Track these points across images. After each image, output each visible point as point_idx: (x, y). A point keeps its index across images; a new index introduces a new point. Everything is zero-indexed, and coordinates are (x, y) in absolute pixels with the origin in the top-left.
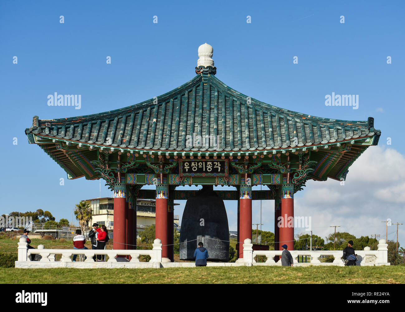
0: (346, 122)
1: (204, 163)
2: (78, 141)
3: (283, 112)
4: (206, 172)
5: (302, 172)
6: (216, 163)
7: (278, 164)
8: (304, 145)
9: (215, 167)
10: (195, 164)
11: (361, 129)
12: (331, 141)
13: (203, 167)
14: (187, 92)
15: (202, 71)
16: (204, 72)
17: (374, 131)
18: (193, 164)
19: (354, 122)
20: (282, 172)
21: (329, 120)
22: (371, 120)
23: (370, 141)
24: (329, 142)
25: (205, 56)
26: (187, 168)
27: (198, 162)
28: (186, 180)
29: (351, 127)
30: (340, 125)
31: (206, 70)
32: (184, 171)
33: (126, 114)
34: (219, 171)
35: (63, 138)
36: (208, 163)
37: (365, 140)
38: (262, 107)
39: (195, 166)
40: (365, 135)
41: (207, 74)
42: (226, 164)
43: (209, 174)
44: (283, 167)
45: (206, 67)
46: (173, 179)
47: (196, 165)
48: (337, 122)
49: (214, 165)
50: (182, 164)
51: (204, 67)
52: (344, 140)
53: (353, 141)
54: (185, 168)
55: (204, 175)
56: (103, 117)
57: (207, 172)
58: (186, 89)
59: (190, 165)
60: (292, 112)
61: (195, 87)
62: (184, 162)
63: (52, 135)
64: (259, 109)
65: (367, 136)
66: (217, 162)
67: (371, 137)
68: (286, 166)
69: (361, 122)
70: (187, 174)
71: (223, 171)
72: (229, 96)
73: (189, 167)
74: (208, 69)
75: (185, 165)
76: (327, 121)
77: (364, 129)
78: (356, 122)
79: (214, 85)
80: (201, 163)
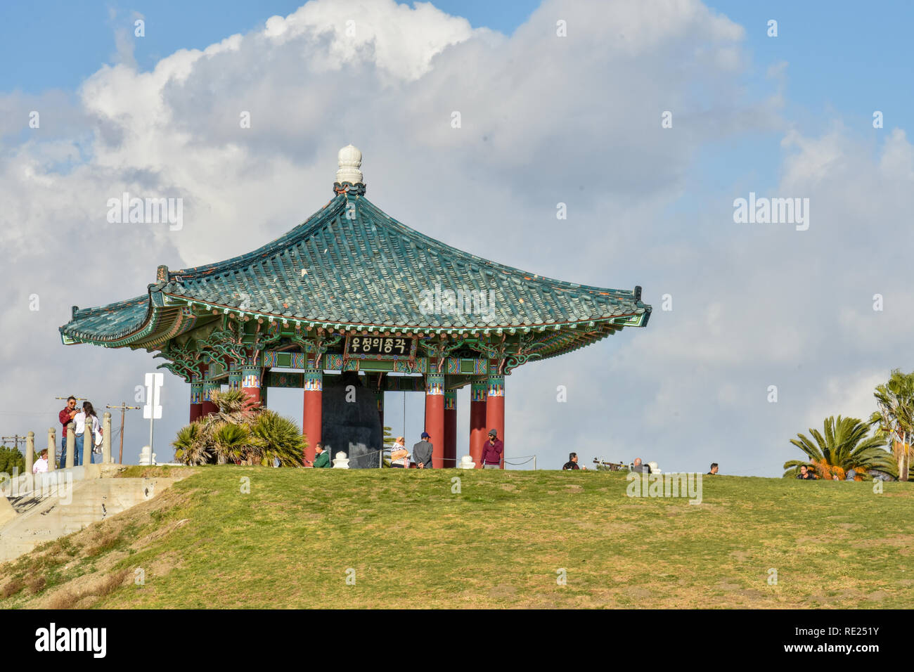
0: (598, 289)
1: (381, 340)
2: (225, 305)
3: (491, 267)
4: (383, 353)
5: (522, 358)
6: (399, 341)
7: (487, 345)
8: (544, 323)
9: (396, 347)
10: (368, 340)
11: (623, 303)
12: (582, 318)
13: (379, 346)
14: (330, 223)
15: (347, 190)
16: (350, 192)
17: (644, 307)
18: (365, 341)
19: (611, 291)
20: (490, 357)
21: (569, 284)
22: (638, 290)
23: (638, 320)
24: (579, 320)
25: (351, 166)
26: (355, 346)
27: (373, 338)
28: (350, 364)
29: (607, 299)
30: (587, 293)
31: (354, 189)
32: (351, 351)
33: (260, 260)
34: (402, 352)
35: (204, 300)
36: (388, 340)
37: (629, 319)
38: (455, 256)
39: (368, 344)
40: (631, 312)
41: (354, 195)
42: (414, 342)
43: (387, 356)
44: (494, 349)
45: (353, 184)
46: (332, 362)
47: (370, 342)
48: (584, 289)
49: (395, 343)
50: (349, 340)
51: (351, 184)
52: (601, 317)
53: (614, 319)
54: (353, 346)
55: (379, 357)
56: (236, 265)
57: (385, 354)
58: (328, 219)
59: (360, 343)
60: (506, 267)
61: (338, 215)
62: (353, 338)
63: (189, 296)
64: (449, 259)
65: (634, 314)
66: (401, 339)
67: (639, 315)
68: (498, 348)
69: (622, 292)
70: (355, 355)
71: (407, 353)
72: (395, 233)
73: (358, 346)
74: (357, 188)
75: (354, 341)
76: (565, 285)
77: (629, 303)
78: (614, 291)
79: (368, 213)
80: (377, 340)
